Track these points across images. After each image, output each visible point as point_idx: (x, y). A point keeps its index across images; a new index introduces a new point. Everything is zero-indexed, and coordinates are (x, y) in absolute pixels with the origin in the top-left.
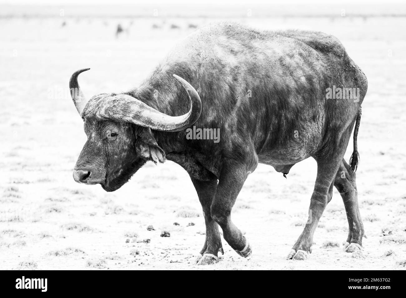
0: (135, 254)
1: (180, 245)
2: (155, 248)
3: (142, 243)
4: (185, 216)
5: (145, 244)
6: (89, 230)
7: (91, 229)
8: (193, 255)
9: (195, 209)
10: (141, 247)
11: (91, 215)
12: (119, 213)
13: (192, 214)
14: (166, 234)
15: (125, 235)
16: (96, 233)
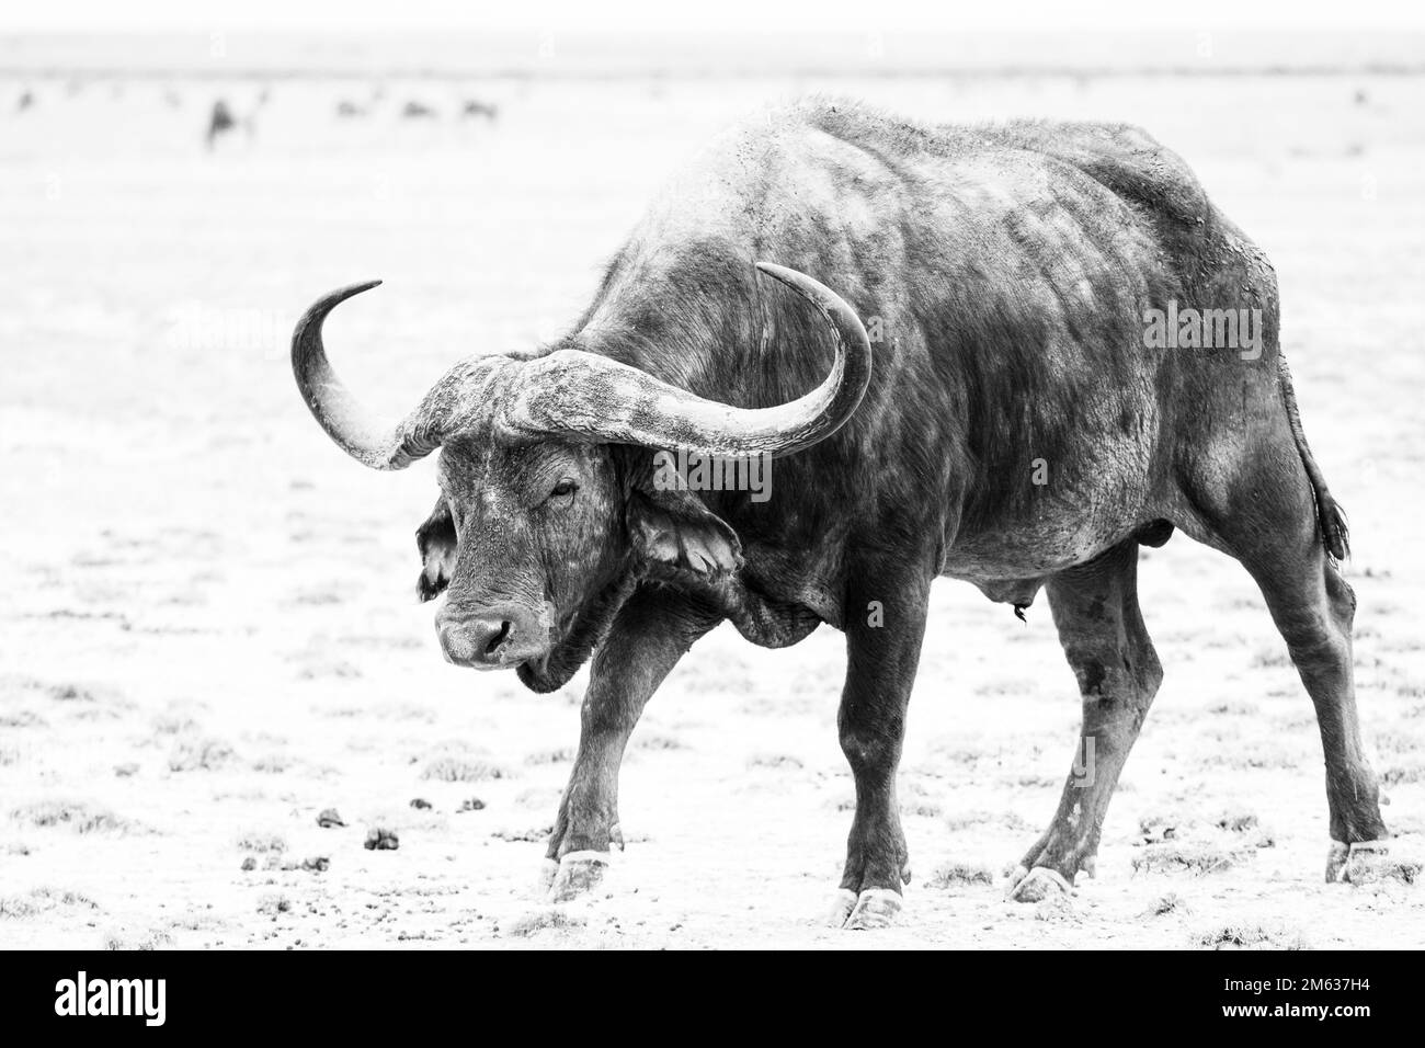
0: (274, 909)
1: (434, 879)
2: (346, 887)
3: (300, 870)
4: (451, 777)
5: (310, 874)
6: (112, 824)
7: (118, 821)
8: (478, 913)
9: (484, 751)
10: (295, 885)
11: (121, 773)
12: (219, 767)
13: (476, 768)
14: (385, 838)
15: (241, 844)
16: (139, 835)
